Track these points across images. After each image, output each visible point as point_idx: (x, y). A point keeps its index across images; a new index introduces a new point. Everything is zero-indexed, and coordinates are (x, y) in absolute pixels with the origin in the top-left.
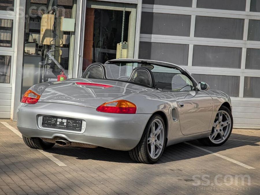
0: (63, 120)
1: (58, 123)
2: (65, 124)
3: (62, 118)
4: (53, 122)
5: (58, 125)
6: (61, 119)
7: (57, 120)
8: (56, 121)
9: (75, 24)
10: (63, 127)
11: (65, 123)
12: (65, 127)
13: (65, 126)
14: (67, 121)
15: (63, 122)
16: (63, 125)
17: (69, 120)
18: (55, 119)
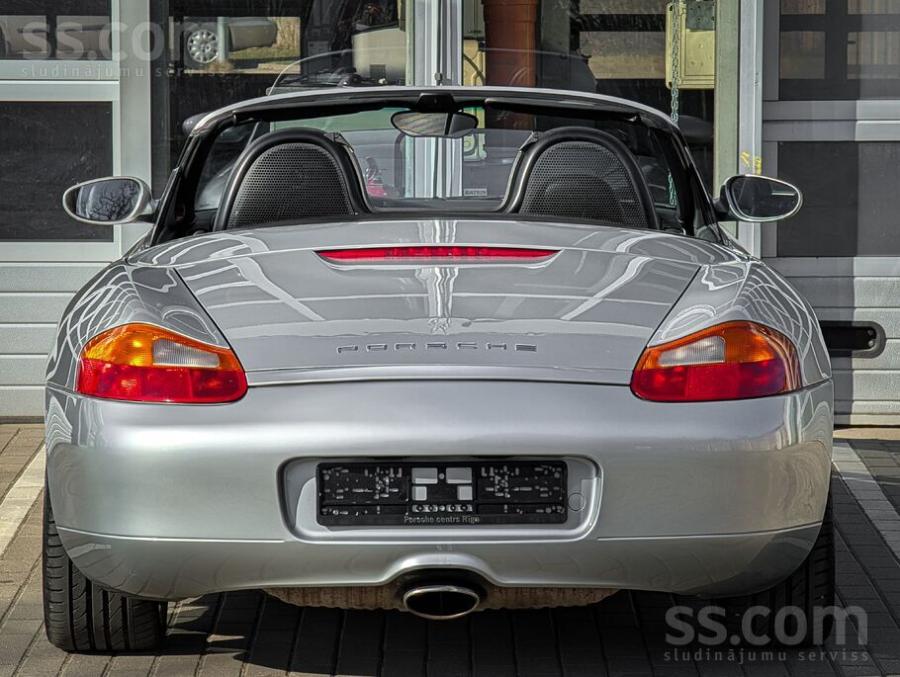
0: (448, 470)
1: (420, 494)
2: (466, 493)
3: (441, 463)
4: (383, 491)
5: (420, 504)
6: (435, 471)
7: (408, 477)
8: (407, 484)
10: (454, 513)
11: (461, 489)
12: (466, 513)
13: (464, 503)
14: (476, 476)
15: (450, 481)
16: (455, 501)
17: (487, 471)
18: (396, 472)
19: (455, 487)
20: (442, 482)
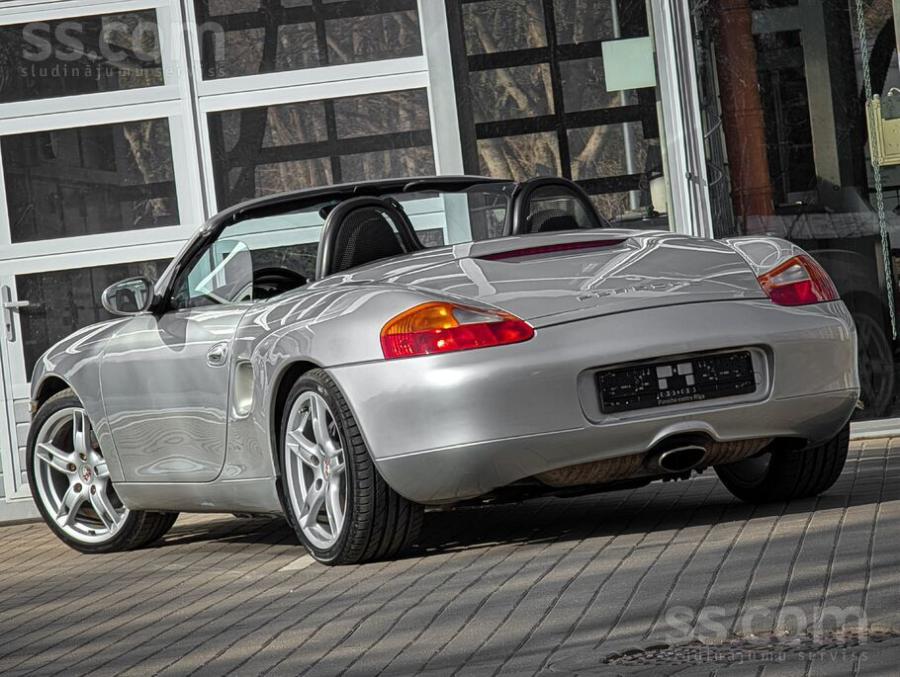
0: (679, 366)
1: (663, 385)
2: (690, 381)
3: (672, 361)
4: (639, 385)
5: (664, 391)
6: (669, 367)
7: (654, 373)
8: (654, 379)
9: (655, 54)
10: (686, 394)
11: (687, 377)
13: (691, 387)
14: (695, 368)
15: (680, 373)
16: (684, 385)
17: (702, 364)
18: (646, 372)
19: (684, 376)
20: (675, 375)
